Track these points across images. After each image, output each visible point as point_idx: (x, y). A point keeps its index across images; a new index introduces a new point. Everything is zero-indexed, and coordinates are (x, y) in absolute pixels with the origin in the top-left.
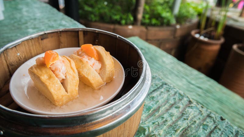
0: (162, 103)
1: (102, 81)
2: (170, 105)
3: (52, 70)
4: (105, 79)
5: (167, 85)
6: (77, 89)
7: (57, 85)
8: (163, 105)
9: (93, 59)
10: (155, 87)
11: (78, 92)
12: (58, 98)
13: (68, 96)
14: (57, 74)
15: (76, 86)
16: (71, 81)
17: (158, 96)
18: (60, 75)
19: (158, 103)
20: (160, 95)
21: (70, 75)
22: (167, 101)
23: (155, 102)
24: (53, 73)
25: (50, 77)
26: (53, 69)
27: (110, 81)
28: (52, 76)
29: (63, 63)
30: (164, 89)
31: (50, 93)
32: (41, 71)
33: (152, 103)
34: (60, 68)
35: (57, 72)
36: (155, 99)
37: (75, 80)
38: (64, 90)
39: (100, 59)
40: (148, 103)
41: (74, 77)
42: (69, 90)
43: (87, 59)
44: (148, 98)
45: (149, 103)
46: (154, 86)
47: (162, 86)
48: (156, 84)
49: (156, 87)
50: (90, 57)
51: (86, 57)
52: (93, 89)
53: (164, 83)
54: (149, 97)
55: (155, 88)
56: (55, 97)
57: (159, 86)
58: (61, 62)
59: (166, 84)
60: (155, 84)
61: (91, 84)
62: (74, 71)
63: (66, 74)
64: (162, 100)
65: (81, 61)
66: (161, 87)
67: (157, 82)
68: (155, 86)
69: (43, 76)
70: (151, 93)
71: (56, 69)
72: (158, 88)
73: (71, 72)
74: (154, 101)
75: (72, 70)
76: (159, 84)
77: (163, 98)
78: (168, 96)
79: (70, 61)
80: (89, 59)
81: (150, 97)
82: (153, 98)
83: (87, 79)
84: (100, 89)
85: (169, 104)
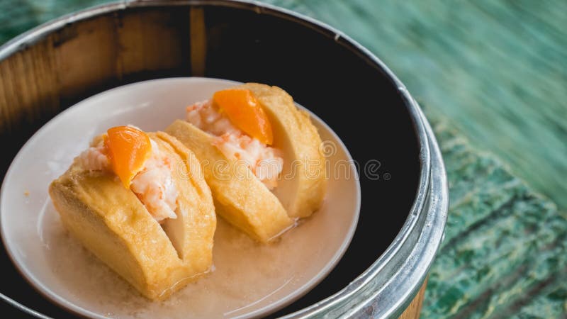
0: (504, 276)
1: (286, 215)
2: (530, 286)
3: (137, 191)
4: (295, 208)
5: (532, 202)
6: (210, 246)
7: (154, 242)
8: (504, 284)
9: (256, 142)
10: (481, 211)
11: (211, 255)
12: (156, 277)
13: (185, 269)
14: (152, 205)
15: (207, 238)
16: (194, 223)
17: (488, 250)
18: (161, 208)
19: (485, 279)
20: (498, 244)
21: (191, 205)
22: (523, 269)
23: (474, 273)
24: (140, 202)
25: (134, 217)
26: (141, 192)
27: (311, 214)
28: (138, 212)
29: (166, 167)
30: (518, 218)
31: (137, 264)
32: (105, 197)
33: (463, 275)
34: (160, 186)
35: (153, 200)
36: (475, 263)
37: (206, 222)
38: (174, 253)
39: (278, 140)
40: (450, 276)
41: (202, 212)
42: (187, 252)
43: (238, 145)
44: (450, 256)
45: (452, 277)
46: (476, 206)
47: (509, 206)
48: (486, 199)
49: (488, 211)
50: (246, 138)
51: (232, 136)
52: (257, 242)
53: (520, 195)
54: (452, 252)
55: (480, 217)
56: (150, 276)
57: (497, 205)
58: (161, 163)
59: (526, 199)
60: (482, 196)
61: (251, 227)
62: (199, 191)
63: (177, 202)
64: (505, 265)
65: (218, 153)
66: (505, 212)
67: (492, 189)
68: (483, 206)
69: (114, 213)
70: (464, 235)
71: (150, 190)
72: (495, 215)
73: (193, 196)
74: (472, 268)
75: (194, 189)
76: (499, 198)
77: (507, 256)
78: (530, 249)
79: (184, 157)
80: (243, 146)
81: (457, 252)
82: (469, 255)
83: (241, 213)
84: (278, 241)
85: (530, 282)
